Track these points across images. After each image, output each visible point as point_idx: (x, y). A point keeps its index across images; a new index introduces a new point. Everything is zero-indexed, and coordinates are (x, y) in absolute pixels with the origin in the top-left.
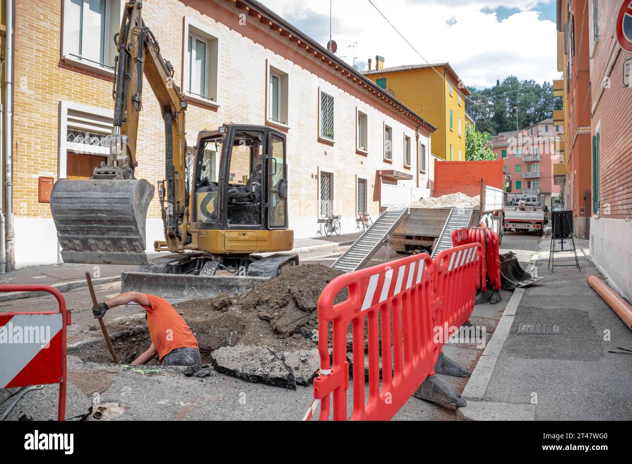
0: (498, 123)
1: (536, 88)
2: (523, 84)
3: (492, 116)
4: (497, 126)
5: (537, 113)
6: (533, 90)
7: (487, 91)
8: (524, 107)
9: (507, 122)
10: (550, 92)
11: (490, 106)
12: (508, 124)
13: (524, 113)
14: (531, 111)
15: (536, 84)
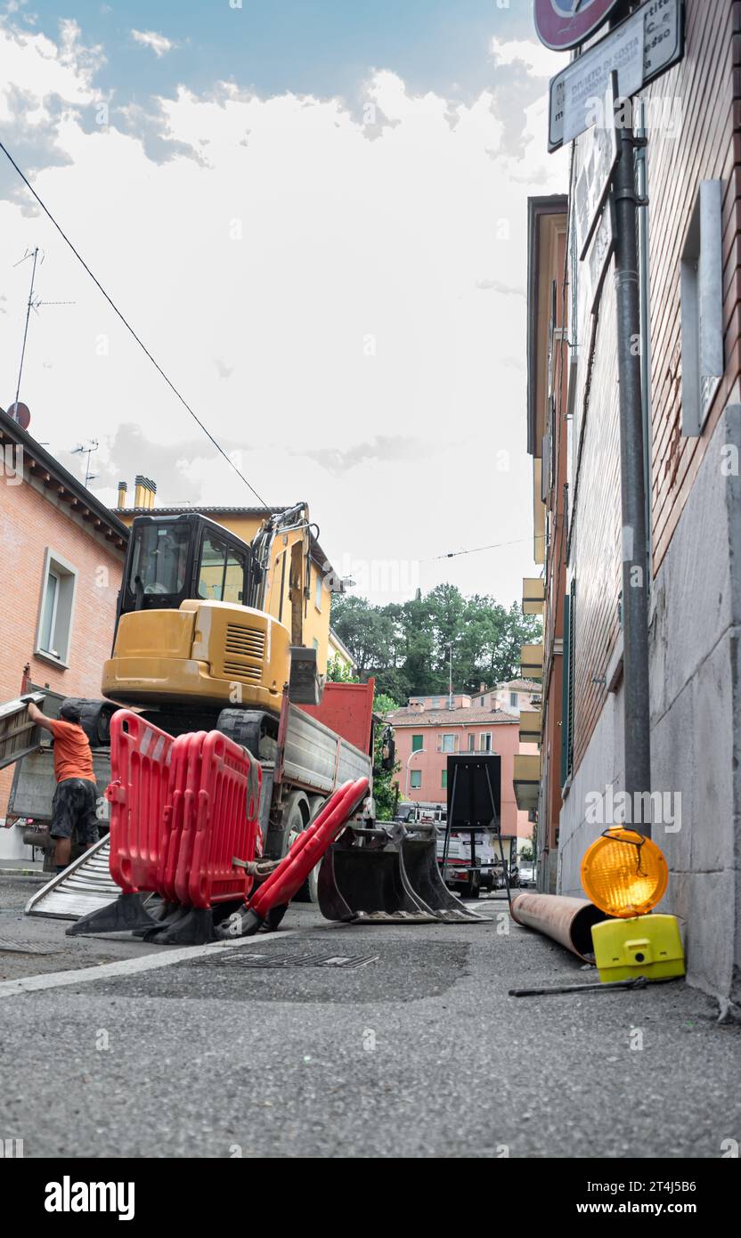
0: (411, 681)
1: (497, 613)
2: (470, 602)
3: (402, 664)
4: (410, 686)
5: (495, 666)
6: (490, 616)
7: (393, 609)
8: (469, 650)
9: (431, 680)
10: (525, 625)
11: (397, 642)
12: (433, 684)
13: (469, 663)
14: (484, 661)
15: (496, 604)
